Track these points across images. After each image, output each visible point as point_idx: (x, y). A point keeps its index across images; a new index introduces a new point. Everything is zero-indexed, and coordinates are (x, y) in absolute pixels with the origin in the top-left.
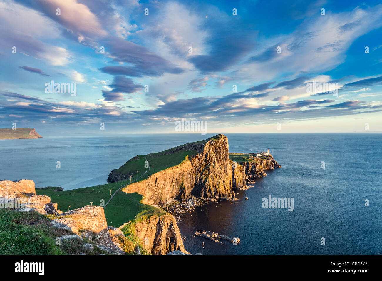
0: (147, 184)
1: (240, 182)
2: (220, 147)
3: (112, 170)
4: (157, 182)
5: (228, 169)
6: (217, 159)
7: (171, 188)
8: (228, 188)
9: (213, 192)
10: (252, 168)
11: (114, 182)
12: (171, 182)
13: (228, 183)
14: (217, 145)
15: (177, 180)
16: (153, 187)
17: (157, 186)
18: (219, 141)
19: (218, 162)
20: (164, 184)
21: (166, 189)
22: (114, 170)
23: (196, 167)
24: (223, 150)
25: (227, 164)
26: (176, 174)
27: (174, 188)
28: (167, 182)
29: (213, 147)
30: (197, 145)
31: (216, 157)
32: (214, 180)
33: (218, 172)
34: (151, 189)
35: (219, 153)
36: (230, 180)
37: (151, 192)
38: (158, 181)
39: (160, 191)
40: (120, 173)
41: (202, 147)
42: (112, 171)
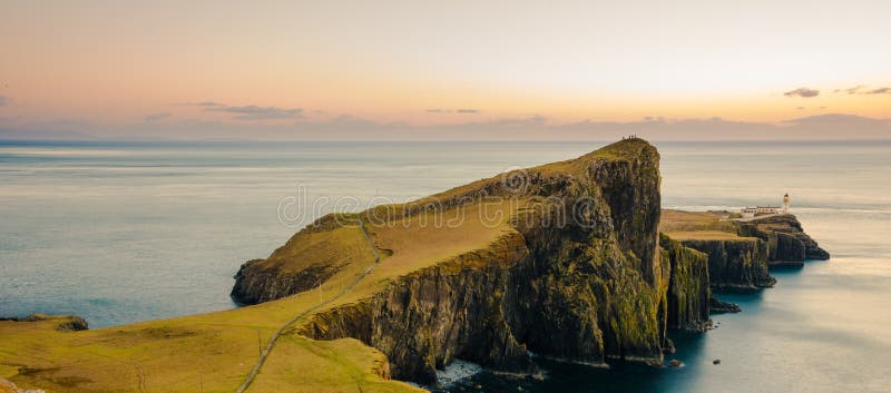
0: (377, 313)
1: (691, 307)
2: (629, 185)
3: (244, 262)
4: (411, 306)
5: (656, 264)
6: (617, 229)
7: (457, 327)
8: (653, 328)
9: (601, 341)
10: (729, 261)
11: (254, 302)
12: (455, 307)
13: (654, 311)
14: (618, 178)
15: (475, 297)
16: (396, 322)
17: (411, 319)
18: (626, 164)
19: (621, 238)
20: (435, 312)
21: (442, 327)
22: (249, 263)
23: (540, 253)
24: (642, 198)
25: (652, 247)
26: (475, 280)
27: (467, 326)
28: (442, 305)
29: (605, 185)
30: (544, 176)
31: (615, 223)
32: (604, 300)
33: (620, 272)
34: (390, 327)
35: (628, 209)
36: (661, 302)
37: (390, 338)
38: (414, 302)
39: (422, 336)
40: (274, 271)
41: (564, 183)
42: (243, 267)
